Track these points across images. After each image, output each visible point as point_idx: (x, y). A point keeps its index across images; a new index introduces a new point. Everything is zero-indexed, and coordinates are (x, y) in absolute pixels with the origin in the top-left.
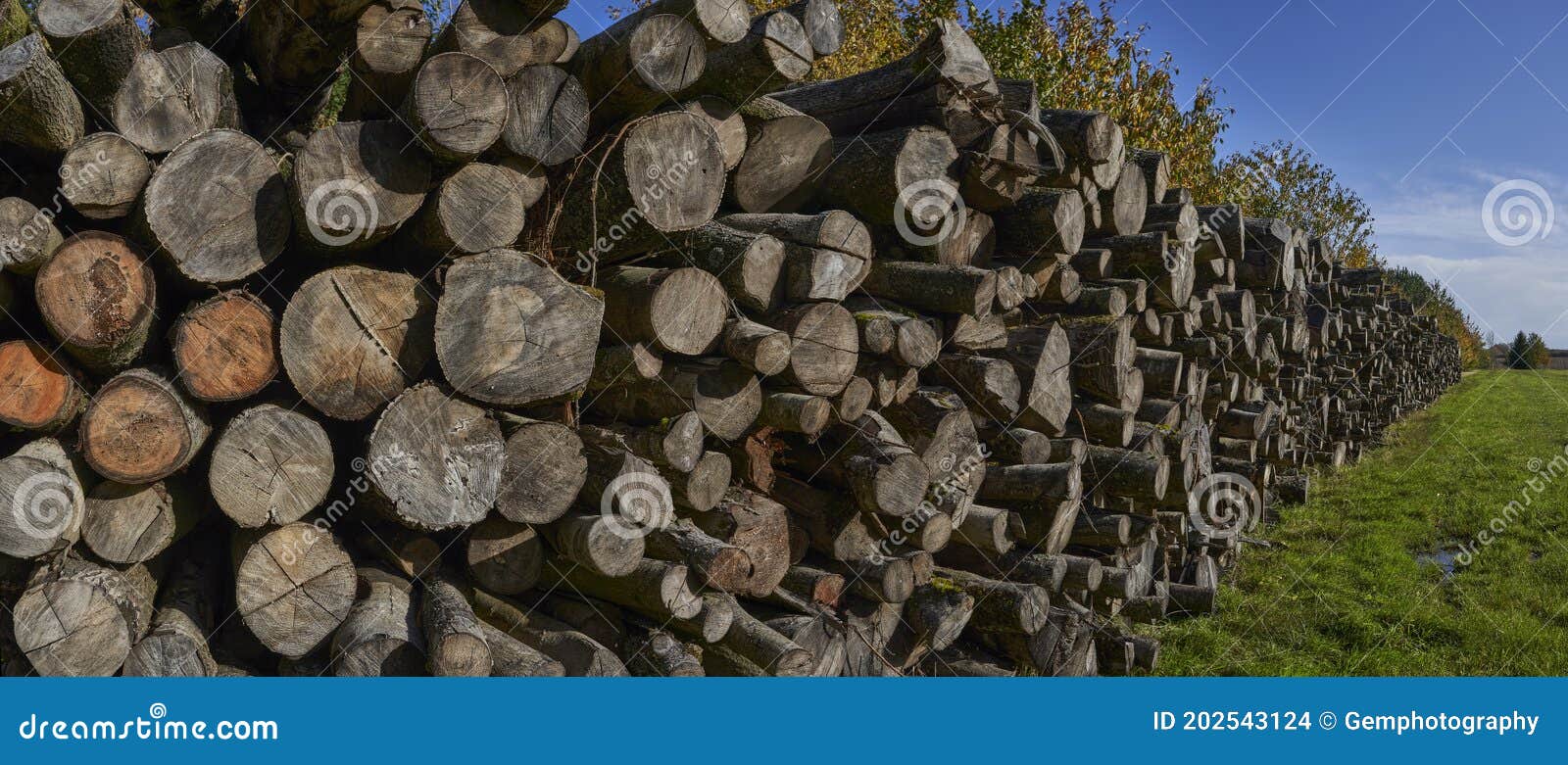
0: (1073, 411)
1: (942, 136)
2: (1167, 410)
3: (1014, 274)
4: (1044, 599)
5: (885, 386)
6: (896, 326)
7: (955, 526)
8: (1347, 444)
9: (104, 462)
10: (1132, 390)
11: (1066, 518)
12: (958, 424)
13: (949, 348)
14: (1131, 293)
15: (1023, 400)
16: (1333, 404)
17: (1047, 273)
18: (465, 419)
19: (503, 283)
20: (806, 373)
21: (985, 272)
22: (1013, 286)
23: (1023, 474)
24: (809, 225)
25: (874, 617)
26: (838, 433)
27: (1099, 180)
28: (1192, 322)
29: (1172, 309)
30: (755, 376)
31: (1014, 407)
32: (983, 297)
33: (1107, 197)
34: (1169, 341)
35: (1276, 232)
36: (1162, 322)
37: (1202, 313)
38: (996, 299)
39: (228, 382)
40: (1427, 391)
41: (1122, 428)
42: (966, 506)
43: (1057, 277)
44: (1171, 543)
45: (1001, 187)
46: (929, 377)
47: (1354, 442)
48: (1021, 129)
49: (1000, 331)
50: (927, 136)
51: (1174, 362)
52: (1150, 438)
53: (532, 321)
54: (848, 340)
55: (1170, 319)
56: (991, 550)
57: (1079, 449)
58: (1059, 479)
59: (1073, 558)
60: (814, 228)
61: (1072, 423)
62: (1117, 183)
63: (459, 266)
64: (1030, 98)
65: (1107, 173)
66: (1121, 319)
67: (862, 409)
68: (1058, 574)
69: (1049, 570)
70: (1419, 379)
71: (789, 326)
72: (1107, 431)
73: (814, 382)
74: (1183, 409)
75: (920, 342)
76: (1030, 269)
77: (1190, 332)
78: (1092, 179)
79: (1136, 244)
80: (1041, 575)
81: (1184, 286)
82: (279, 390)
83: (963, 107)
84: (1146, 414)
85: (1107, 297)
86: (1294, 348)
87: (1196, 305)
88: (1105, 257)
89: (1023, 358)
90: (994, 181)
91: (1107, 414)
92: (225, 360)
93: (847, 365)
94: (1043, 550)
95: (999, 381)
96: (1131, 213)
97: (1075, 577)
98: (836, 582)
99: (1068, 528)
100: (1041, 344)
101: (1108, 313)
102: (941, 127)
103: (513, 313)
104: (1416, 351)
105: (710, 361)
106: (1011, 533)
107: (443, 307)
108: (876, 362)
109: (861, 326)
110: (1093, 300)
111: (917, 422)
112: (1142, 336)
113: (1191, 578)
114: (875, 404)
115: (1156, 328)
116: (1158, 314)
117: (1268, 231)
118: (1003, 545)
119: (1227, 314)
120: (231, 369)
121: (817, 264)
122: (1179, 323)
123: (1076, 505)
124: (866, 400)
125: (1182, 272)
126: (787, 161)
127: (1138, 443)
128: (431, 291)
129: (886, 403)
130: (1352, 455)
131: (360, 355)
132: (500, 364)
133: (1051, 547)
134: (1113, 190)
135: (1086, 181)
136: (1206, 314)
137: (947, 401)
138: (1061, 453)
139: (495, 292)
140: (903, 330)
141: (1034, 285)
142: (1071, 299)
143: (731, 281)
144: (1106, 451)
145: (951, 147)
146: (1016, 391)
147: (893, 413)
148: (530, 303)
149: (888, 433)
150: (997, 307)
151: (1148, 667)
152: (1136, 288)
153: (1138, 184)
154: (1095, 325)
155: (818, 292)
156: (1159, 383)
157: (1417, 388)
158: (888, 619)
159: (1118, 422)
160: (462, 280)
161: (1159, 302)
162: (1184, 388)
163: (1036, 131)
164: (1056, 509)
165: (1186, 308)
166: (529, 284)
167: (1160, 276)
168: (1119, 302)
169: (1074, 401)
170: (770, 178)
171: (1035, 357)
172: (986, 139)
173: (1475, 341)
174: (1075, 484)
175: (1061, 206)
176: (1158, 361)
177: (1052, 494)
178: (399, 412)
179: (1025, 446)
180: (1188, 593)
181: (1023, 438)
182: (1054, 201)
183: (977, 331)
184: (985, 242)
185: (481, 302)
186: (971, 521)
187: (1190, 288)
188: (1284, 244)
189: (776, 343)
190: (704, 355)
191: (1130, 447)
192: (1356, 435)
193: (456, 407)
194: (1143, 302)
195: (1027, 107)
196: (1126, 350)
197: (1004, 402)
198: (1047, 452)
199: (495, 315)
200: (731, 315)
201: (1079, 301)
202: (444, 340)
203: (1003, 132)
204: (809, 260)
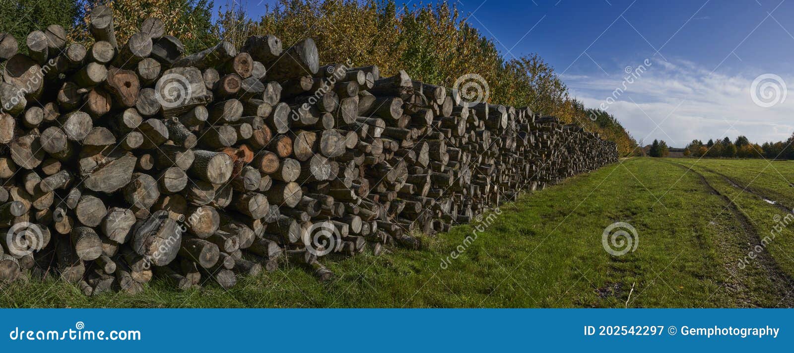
0: (429, 163)
1: (400, 99)
2: (456, 164)
3: (415, 130)
4: (421, 205)
5: (387, 155)
6: (390, 142)
7: (402, 187)
8: (538, 182)
9: (264, 170)
10: (446, 159)
11: (427, 188)
12: (403, 164)
13: (400, 147)
14: (446, 134)
15: (417, 159)
16: (531, 167)
17: (424, 129)
18: (325, 160)
19: (332, 135)
20: (373, 152)
21: (409, 130)
22: (415, 133)
23: (417, 177)
24: (374, 120)
25: (385, 205)
26: (379, 165)
27: (438, 103)
28: (464, 141)
29: (459, 136)
30: (363, 154)
31: (415, 161)
32: (408, 136)
33: (441, 107)
34: (458, 145)
35: (500, 110)
36: (456, 140)
37: (468, 138)
38: (411, 136)
39: (285, 154)
40: (591, 165)
41: (441, 167)
42: (404, 183)
43: (426, 130)
44: (458, 202)
45: (413, 109)
46: (396, 154)
47: (541, 182)
48: (418, 95)
49: (412, 143)
50: (397, 100)
51: (458, 152)
52: (449, 170)
53: (336, 142)
54: (381, 146)
55: (458, 139)
56: (409, 193)
57: (430, 172)
58: (425, 178)
59: (428, 198)
60: (374, 122)
61: (429, 166)
62: (444, 102)
63: (324, 132)
64: (420, 86)
65: (441, 101)
66: (442, 140)
67: (383, 160)
68: (424, 201)
69: (422, 200)
70: (587, 160)
71: (371, 143)
72: (437, 168)
73: (375, 154)
74: (460, 164)
75: (395, 146)
76: (419, 128)
77: (464, 143)
78: (437, 103)
79: (449, 119)
80: (421, 200)
81: (462, 131)
82: (292, 156)
83: (405, 92)
84: (449, 165)
85: (439, 134)
86: (507, 147)
87: (467, 136)
88: (440, 123)
89: (418, 150)
90: (411, 108)
91: (438, 164)
92: (284, 149)
93: (381, 151)
94: (421, 195)
95: (412, 155)
96: (448, 109)
97: (428, 202)
98: (378, 196)
99: (427, 191)
100: (422, 147)
101: (439, 139)
102: (400, 97)
103: (333, 141)
104: (586, 148)
105: (355, 150)
106: (414, 189)
107: (322, 139)
108: (386, 150)
109: (384, 142)
110: (435, 135)
111: (394, 163)
112: (448, 144)
113: (464, 214)
114: (385, 160)
115: (454, 142)
116: (455, 138)
117: (497, 109)
118: (412, 192)
119: (478, 138)
120: (285, 151)
121: (375, 130)
122: (461, 140)
123: (429, 185)
124: (384, 158)
125: (462, 128)
126: (366, 105)
127: (445, 171)
128: (319, 136)
129: (387, 159)
130: (539, 187)
131: (306, 148)
132: (331, 150)
133: (423, 195)
134: (442, 105)
135: (435, 104)
136: (470, 138)
137: (401, 159)
138: (426, 172)
139: (330, 137)
140: (391, 144)
141: (420, 132)
142: (430, 135)
143: (359, 132)
144: (438, 173)
145: (402, 102)
146: (415, 158)
147: (389, 161)
148: (335, 139)
149: (388, 165)
150: (411, 138)
151: (447, 231)
152: (448, 131)
153: (450, 102)
154: (435, 142)
155: (376, 136)
156: (453, 157)
157: (586, 163)
158: (388, 205)
159: (440, 166)
160: (325, 134)
161: (455, 136)
162: (462, 158)
163: (421, 96)
164: (424, 186)
165: (463, 136)
166: (336, 135)
167: (455, 128)
168: (442, 135)
169: (430, 160)
170: (363, 108)
171: (420, 150)
172: (409, 99)
173: (632, 144)
174: (428, 179)
175: (427, 114)
176: (454, 151)
177: (423, 181)
178: (314, 160)
179: (417, 170)
180: (463, 217)
181: (417, 168)
182: (425, 113)
183: (406, 144)
184: (409, 122)
185: (328, 138)
186: (405, 186)
187: (464, 131)
188: (502, 114)
189: (369, 146)
190: (354, 148)
191: (443, 172)
192: (542, 179)
193: (323, 158)
194: (450, 135)
195: (419, 89)
196: (443, 148)
197: (413, 160)
198: (422, 172)
199: (330, 142)
200: (359, 140)
201: (432, 136)
202: (322, 145)
203: (414, 96)
204: (374, 129)
